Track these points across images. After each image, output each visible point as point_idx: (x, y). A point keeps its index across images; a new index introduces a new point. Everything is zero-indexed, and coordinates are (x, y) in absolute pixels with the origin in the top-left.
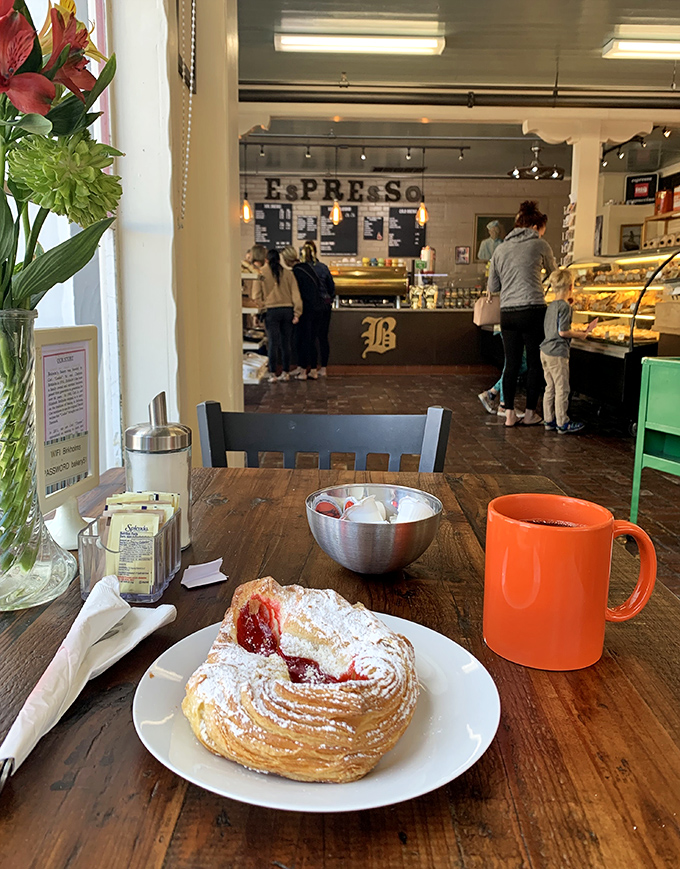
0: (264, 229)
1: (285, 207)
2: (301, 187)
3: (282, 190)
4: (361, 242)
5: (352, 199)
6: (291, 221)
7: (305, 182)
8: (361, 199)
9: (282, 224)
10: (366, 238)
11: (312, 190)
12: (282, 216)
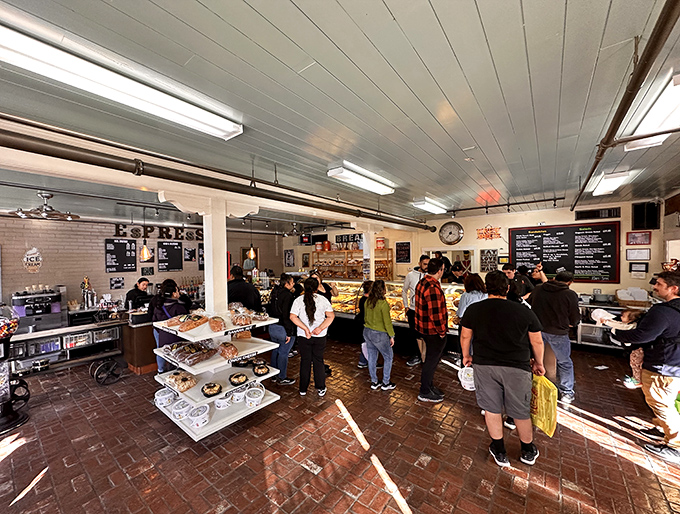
0: (114, 256)
1: (130, 242)
2: (142, 230)
3: (128, 230)
4: (184, 262)
5: (177, 238)
6: (135, 251)
7: (145, 227)
8: (182, 238)
9: (128, 253)
10: (186, 260)
11: (150, 232)
12: (128, 248)
